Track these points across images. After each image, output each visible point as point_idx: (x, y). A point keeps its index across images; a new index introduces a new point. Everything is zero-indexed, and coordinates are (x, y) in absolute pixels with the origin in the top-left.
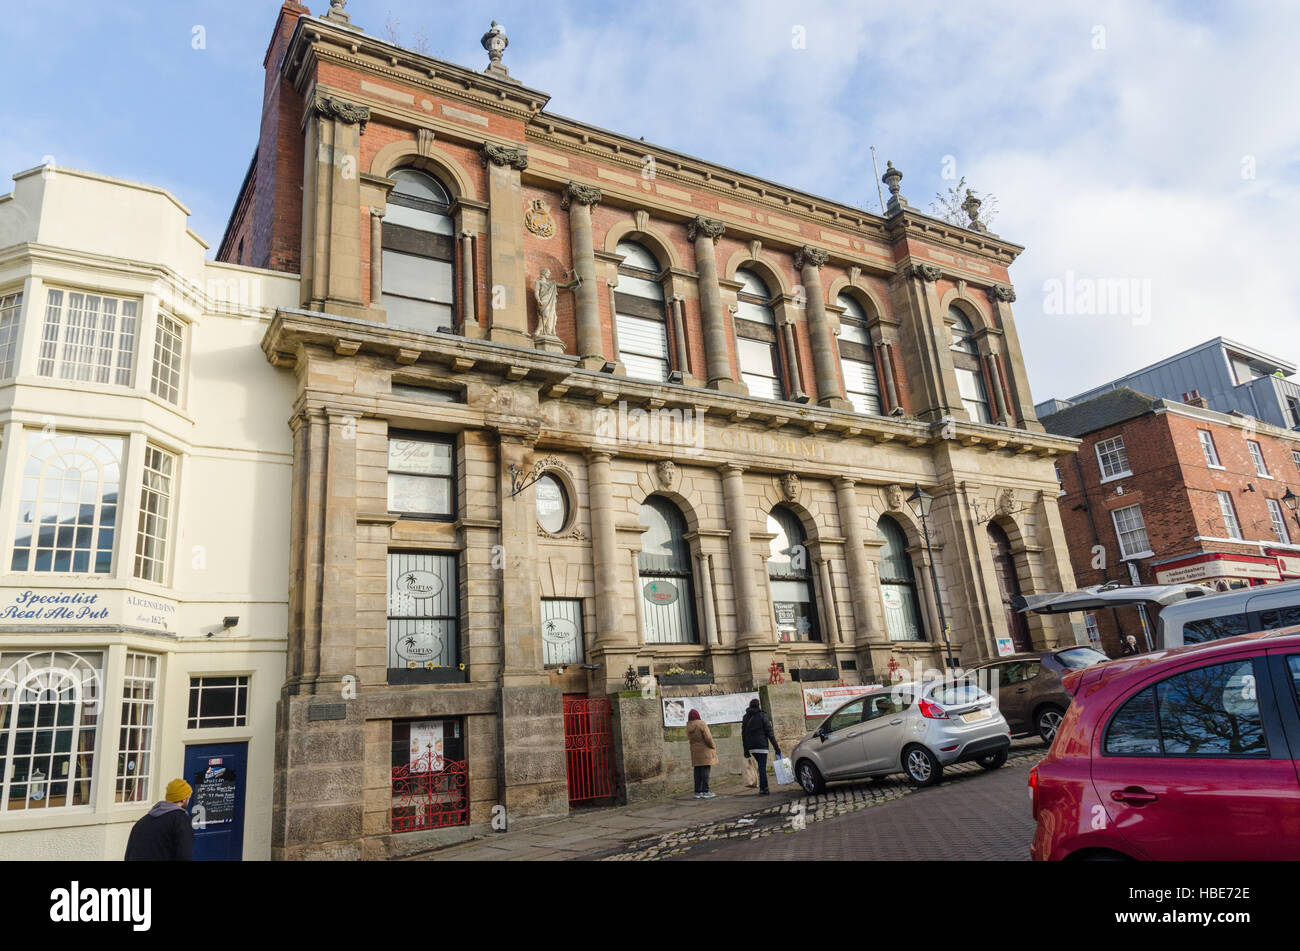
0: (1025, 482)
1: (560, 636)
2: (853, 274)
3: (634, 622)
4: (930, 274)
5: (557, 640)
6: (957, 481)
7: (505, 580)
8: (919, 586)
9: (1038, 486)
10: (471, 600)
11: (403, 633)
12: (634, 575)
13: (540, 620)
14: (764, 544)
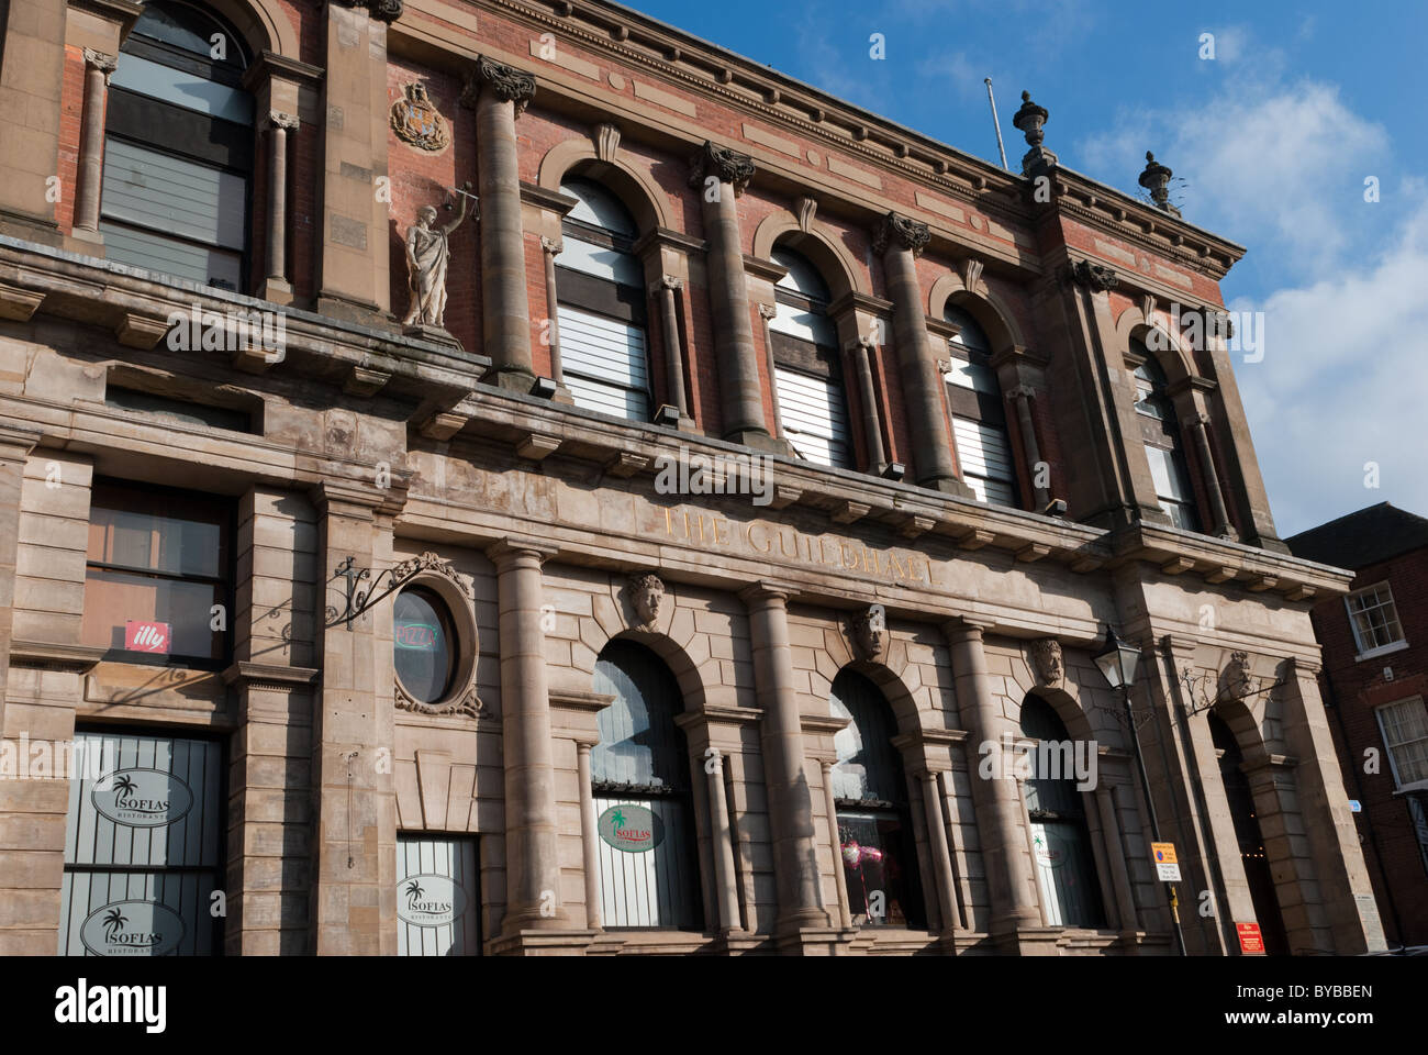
0: (1268, 642)
1: (429, 910)
2: (969, 271)
3: (581, 882)
4: (1099, 277)
5: (427, 920)
6: (1158, 634)
7: (324, 790)
8: (1093, 826)
9: (1287, 651)
10: (249, 830)
11: (99, 900)
12: (582, 790)
13: (394, 879)
14: (824, 738)
